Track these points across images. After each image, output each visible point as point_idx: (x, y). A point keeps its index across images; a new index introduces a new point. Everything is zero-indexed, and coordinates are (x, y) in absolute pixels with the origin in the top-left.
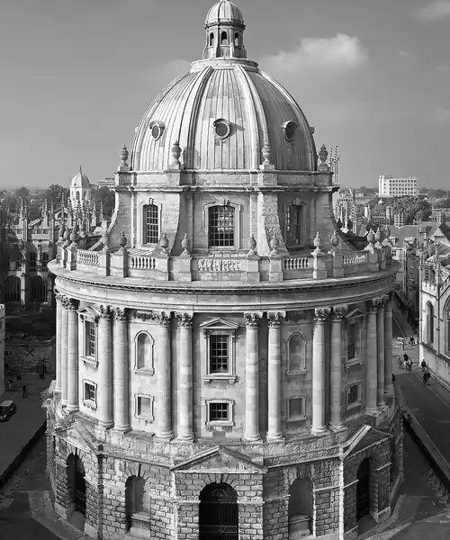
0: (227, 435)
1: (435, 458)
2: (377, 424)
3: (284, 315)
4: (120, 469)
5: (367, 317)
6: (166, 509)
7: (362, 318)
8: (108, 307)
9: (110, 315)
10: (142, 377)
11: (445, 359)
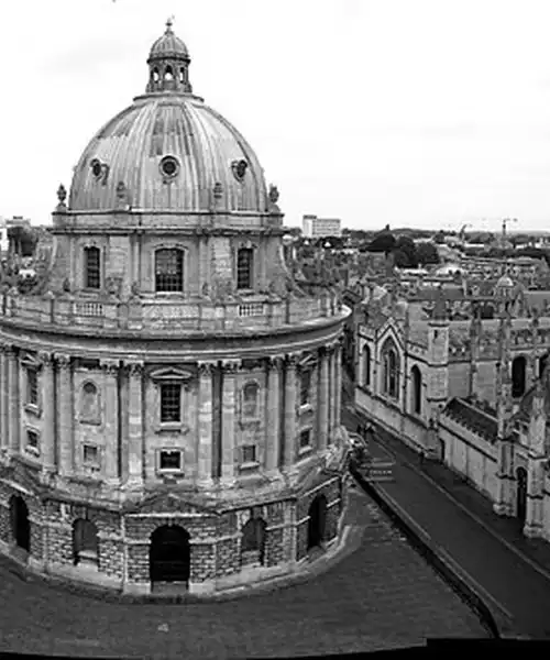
0: (178, 482)
1: (381, 495)
2: (327, 466)
3: (240, 364)
4: (67, 513)
5: (320, 363)
6: (115, 548)
7: (314, 365)
8: (53, 355)
9: (55, 363)
10: (89, 426)
11: (380, 399)
